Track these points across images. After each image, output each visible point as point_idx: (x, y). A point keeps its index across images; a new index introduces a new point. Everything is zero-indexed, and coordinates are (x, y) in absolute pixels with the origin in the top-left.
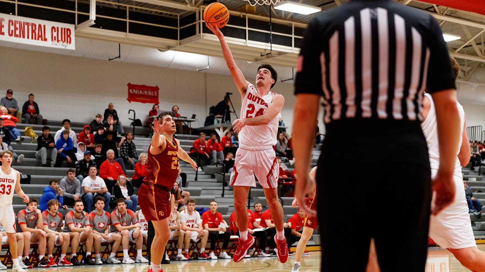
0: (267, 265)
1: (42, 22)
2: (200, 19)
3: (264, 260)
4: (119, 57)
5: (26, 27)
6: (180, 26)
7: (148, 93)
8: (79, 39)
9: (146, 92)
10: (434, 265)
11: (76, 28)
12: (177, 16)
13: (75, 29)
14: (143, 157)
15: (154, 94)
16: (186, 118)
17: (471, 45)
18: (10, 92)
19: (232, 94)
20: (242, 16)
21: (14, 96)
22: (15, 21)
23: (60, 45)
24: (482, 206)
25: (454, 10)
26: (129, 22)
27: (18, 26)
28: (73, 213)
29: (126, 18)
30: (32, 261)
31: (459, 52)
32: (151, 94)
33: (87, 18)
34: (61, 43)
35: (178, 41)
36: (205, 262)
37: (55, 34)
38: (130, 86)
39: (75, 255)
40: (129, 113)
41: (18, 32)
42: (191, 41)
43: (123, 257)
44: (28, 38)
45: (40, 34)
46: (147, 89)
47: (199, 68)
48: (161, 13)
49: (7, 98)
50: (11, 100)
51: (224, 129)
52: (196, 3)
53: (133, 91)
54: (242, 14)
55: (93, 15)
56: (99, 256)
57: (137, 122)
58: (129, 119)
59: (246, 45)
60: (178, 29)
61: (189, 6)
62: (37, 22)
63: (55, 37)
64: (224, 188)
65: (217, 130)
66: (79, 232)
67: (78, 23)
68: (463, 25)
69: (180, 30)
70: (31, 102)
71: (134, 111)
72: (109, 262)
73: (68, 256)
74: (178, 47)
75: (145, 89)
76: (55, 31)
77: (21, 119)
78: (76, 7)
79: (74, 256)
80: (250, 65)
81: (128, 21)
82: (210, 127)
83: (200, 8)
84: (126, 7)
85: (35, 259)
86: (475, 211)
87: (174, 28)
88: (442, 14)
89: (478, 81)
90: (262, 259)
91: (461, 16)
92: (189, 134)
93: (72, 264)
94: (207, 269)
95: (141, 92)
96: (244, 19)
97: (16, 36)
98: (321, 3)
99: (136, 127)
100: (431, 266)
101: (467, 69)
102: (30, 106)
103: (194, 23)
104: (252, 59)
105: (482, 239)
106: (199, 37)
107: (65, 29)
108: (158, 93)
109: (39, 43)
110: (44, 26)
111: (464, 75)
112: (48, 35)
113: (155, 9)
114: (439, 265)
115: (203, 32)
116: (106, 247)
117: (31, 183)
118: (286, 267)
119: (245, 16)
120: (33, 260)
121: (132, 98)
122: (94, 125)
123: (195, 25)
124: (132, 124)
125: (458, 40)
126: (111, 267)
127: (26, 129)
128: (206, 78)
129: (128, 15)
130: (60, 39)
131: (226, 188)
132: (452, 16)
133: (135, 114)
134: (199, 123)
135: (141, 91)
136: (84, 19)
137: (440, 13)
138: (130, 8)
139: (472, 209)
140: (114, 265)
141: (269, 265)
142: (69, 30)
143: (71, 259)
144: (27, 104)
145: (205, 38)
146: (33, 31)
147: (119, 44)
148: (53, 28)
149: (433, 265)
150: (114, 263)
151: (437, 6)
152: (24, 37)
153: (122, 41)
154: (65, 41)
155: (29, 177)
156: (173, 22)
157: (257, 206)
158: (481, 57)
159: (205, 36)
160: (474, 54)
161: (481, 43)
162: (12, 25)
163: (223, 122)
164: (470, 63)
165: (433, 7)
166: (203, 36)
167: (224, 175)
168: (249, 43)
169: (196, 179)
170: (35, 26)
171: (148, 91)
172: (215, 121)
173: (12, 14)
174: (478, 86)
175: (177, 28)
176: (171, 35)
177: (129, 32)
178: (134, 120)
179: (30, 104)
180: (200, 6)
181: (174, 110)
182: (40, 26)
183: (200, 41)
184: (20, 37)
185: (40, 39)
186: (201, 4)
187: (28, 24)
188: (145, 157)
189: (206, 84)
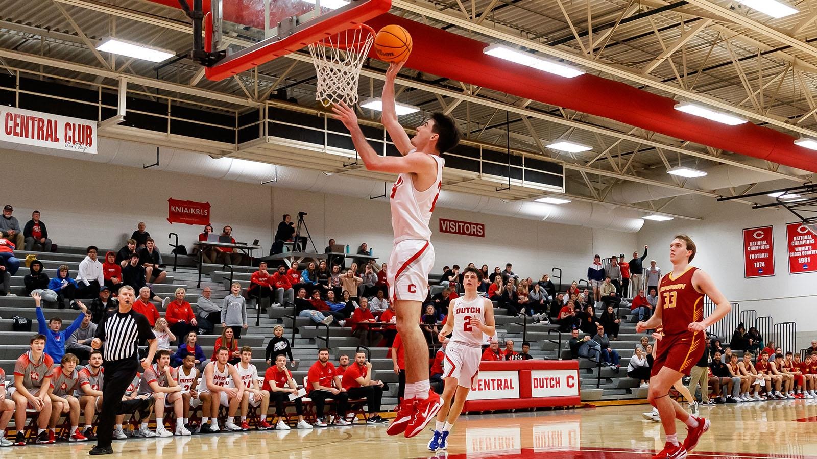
0: (347, 436)
1: (53, 117)
2: (264, 118)
3: (343, 429)
4: (158, 164)
5: (30, 122)
6: (238, 127)
7: (195, 211)
8: (104, 140)
9: (193, 211)
10: (561, 433)
11: (98, 126)
12: (235, 113)
13: (97, 128)
14: (179, 293)
15: (203, 212)
16: (246, 244)
17: (606, 158)
18: (8, 209)
19: (306, 214)
20: (319, 115)
21: (13, 214)
22: (15, 114)
23: (76, 148)
24: (620, 358)
25: (585, 114)
26: (171, 120)
27: (19, 121)
28: (88, 371)
29: (167, 115)
30: (30, 436)
31: (591, 166)
32: (200, 212)
33: (115, 113)
34: (78, 145)
35: (236, 145)
36: (265, 433)
37: (70, 133)
38: (172, 202)
39: (90, 426)
40: (170, 237)
41: (18, 130)
42: (253, 146)
43: (156, 428)
44: (33, 137)
45: (49, 133)
46: (195, 206)
47: (264, 180)
48: (214, 109)
49: (4, 216)
50: (9, 219)
51: (296, 258)
52: (259, 97)
53: (175, 209)
54: (319, 113)
55: (122, 110)
56: (121, 427)
57: (180, 249)
58: (170, 245)
59: (324, 151)
60: (237, 130)
61: (250, 100)
62: (46, 116)
63: (70, 136)
64: (293, 336)
65: (286, 261)
66: (94, 396)
67: (102, 120)
68: (596, 133)
69: (239, 131)
70: (36, 221)
71: (176, 235)
72: (141, 436)
73: (81, 428)
74: (236, 153)
75: (191, 206)
76: (70, 129)
77: (22, 244)
78: (100, 99)
79: (88, 428)
80: (330, 176)
81: (169, 117)
82: (278, 256)
83: (265, 103)
84: (167, 100)
85: (33, 433)
86: (611, 365)
87: (232, 128)
88: (570, 118)
89: (614, 202)
90: (341, 428)
91: (593, 122)
92: (250, 266)
93: (86, 439)
94: (268, 442)
95: (186, 210)
96: (322, 119)
97: (16, 134)
98: (421, 101)
99: (178, 256)
100: (558, 435)
101: (601, 186)
102: (35, 227)
103: (257, 123)
104: (332, 170)
105: (620, 400)
106: (264, 141)
107: (83, 126)
108: (208, 212)
109: (49, 144)
110: (56, 122)
111: (599, 194)
112: (61, 134)
113: (204, 103)
114: (568, 434)
115: (269, 134)
116: (131, 415)
117: (31, 330)
118: (371, 439)
119: (324, 115)
120: (31, 434)
121: (174, 217)
122: (124, 253)
123: (259, 124)
124: (174, 251)
125: (590, 151)
126: (142, 442)
127: (27, 257)
128: (272, 192)
129: (169, 110)
130: (76, 139)
131: (296, 335)
132: (582, 122)
133: (177, 238)
134: (263, 251)
135: (186, 208)
136: (110, 114)
137: (567, 118)
138: (172, 101)
139: (609, 363)
140: (147, 439)
141: (350, 436)
142: (89, 128)
143: (84, 431)
144: (30, 225)
145: (270, 141)
146: (40, 129)
147: (158, 148)
148: (68, 125)
149: (559, 434)
150: (147, 436)
151: (563, 109)
152: (27, 136)
153: (161, 143)
154: (83, 142)
155: (29, 322)
156: (229, 120)
157: (343, 359)
158: (618, 172)
159: (271, 139)
160: (611, 169)
161: (618, 156)
162: (11, 120)
163: (294, 250)
164: (606, 180)
165: (559, 110)
166: (268, 139)
167: (294, 319)
168: (327, 150)
169: (257, 324)
170: (43, 122)
171: (196, 208)
172: (285, 249)
173: (12, 106)
174: (615, 209)
175: (235, 129)
176: (227, 137)
177: (171, 132)
178: (176, 246)
179: (35, 225)
180: (264, 102)
181: (227, 231)
182: (50, 122)
183: (264, 146)
184: (22, 136)
185: (49, 139)
186: (266, 99)
187: (33, 119)
188: (182, 293)
189: (272, 201)
